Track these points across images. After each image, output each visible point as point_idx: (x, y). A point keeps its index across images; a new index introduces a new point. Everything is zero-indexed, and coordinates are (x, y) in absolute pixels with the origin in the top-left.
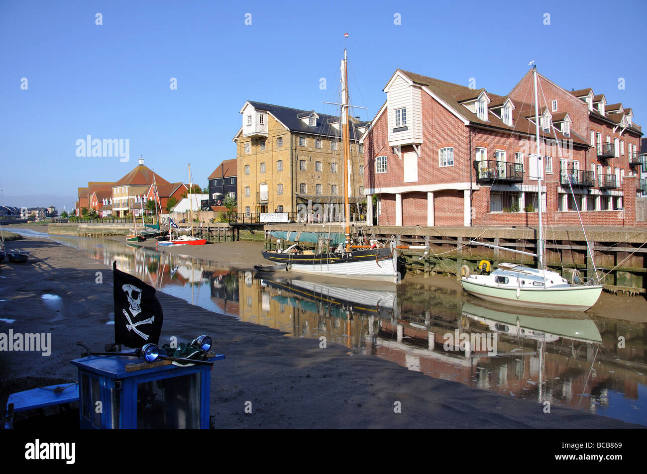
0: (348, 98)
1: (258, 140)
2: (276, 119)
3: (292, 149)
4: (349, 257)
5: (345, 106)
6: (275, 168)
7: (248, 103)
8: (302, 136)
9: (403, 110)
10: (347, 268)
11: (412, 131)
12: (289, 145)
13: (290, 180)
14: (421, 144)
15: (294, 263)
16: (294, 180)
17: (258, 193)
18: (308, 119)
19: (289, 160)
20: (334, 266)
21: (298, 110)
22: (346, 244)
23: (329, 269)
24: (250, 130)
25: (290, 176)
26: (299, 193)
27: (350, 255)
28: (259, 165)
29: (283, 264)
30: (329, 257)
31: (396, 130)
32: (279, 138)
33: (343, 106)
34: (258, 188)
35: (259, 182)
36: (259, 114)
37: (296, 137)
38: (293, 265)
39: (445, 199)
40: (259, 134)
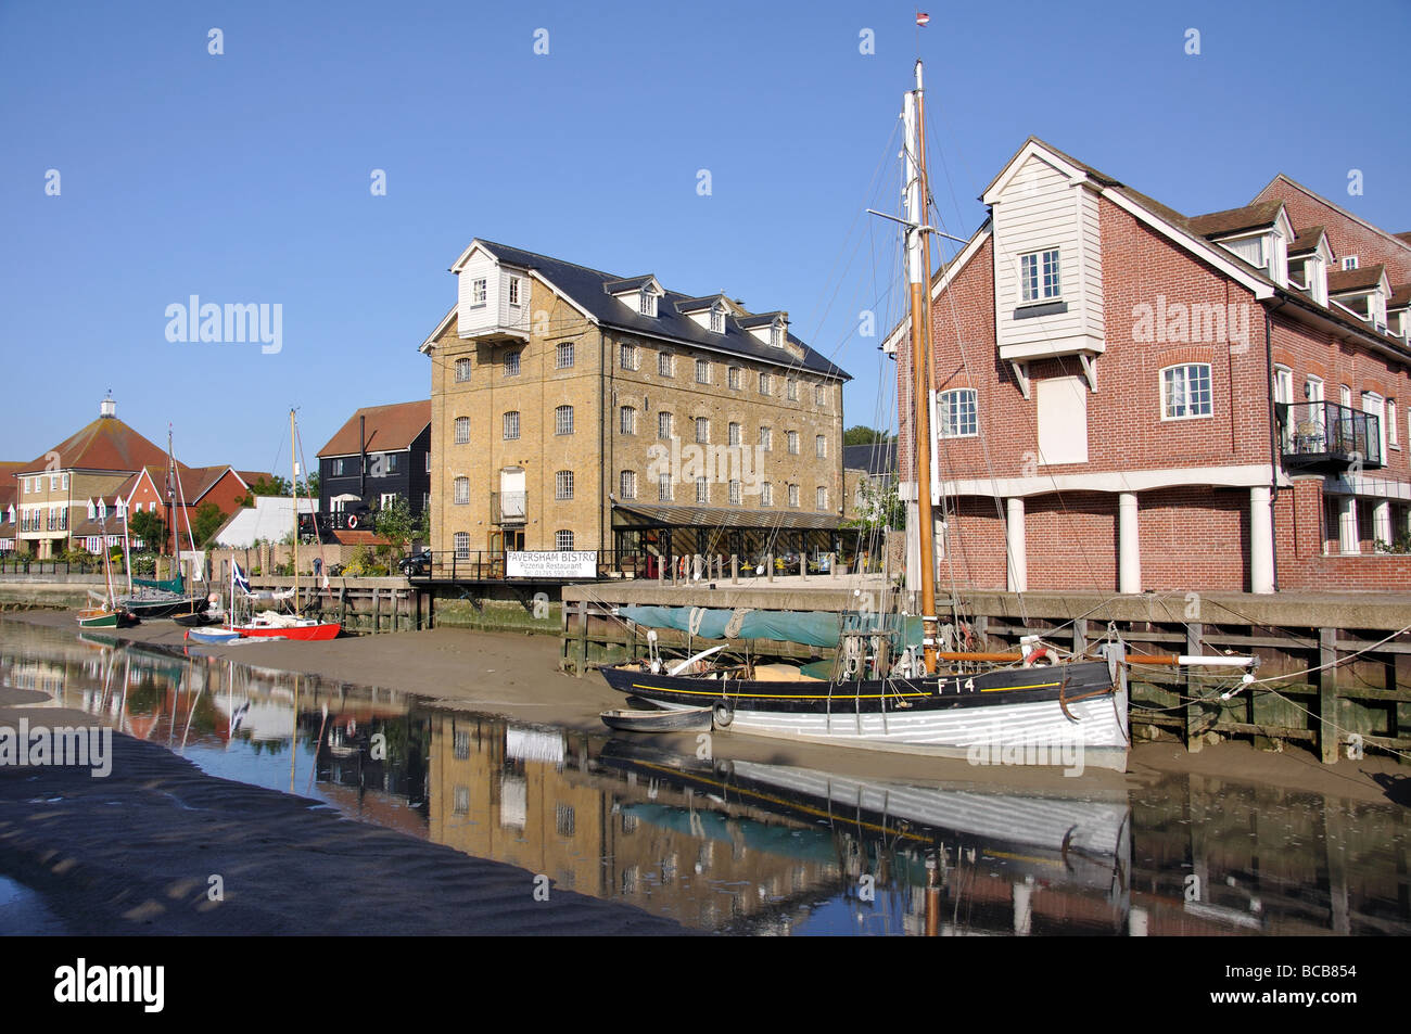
0: (928, 202)
1: (501, 349)
2: (557, 291)
3: (602, 376)
4: (965, 691)
5: (921, 228)
6: (549, 427)
7: (476, 244)
8: (628, 341)
9: (1046, 257)
10: (957, 727)
11: (1083, 313)
12: (595, 364)
13: (597, 461)
14: (1098, 354)
15: (744, 706)
16: (607, 462)
17: (495, 496)
18: (638, 297)
19: (596, 406)
20: (908, 719)
21: (602, 274)
22: (925, 647)
23: (890, 728)
24: (476, 321)
25: (597, 450)
26: (618, 498)
27: (969, 685)
28: (499, 418)
29: (703, 709)
30: (889, 691)
31: (1022, 313)
32: (563, 345)
33: (914, 228)
34: (495, 480)
35: (497, 465)
36: (508, 275)
37: (614, 342)
38: (738, 714)
39: (1171, 513)
40: (508, 332)
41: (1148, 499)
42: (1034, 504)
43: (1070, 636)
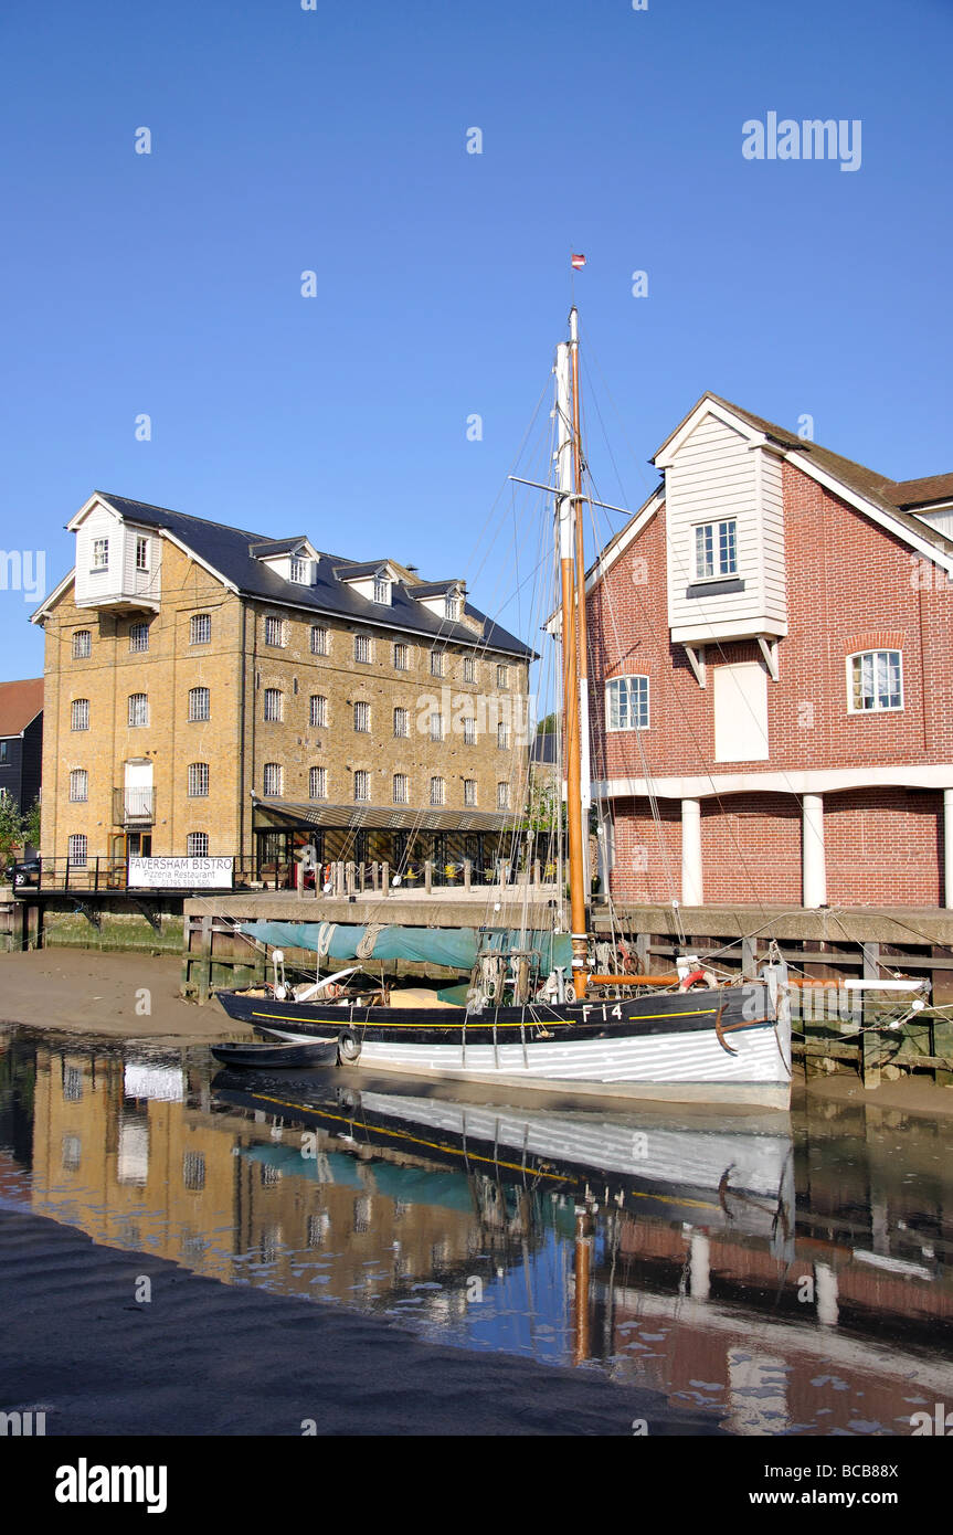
0: (581, 467)
1: (127, 620)
2: (192, 554)
3: (243, 653)
4: (612, 1019)
5: (573, 496)
6: (181, 713)
7: (97, 498)
8: (274, 613)
9: (723, 528)
10: (603, 1060)
11: (761, 592)
12: (234, 640)
13: (235, 753)
14: (780, 638)
15: (372, 1036)
16: (248, 753)
17: (118, 792)
18: (288, 562)
19: (235, 688)
20: (550, 1051)
21: (248, 535)
22: (574, 969)
23: (530, 1061)
24: (99, 587)
25: (236, 740)
26: (260, 795)
27: (617, 1012)
28: (123, 701)
29: (327, 1040)
30: (529, 1019)
31: (696, 591)
32: (197, 617)
33: (565, 497)
34: (118, 774)
35: (121, 757)
36: (135, 535)
37: (258, 614)
38: (366, 1045)
39: (861, 816)
40: (134, 602)
41: (835, 801)
42: (710, 806)
43: (738, 957)
